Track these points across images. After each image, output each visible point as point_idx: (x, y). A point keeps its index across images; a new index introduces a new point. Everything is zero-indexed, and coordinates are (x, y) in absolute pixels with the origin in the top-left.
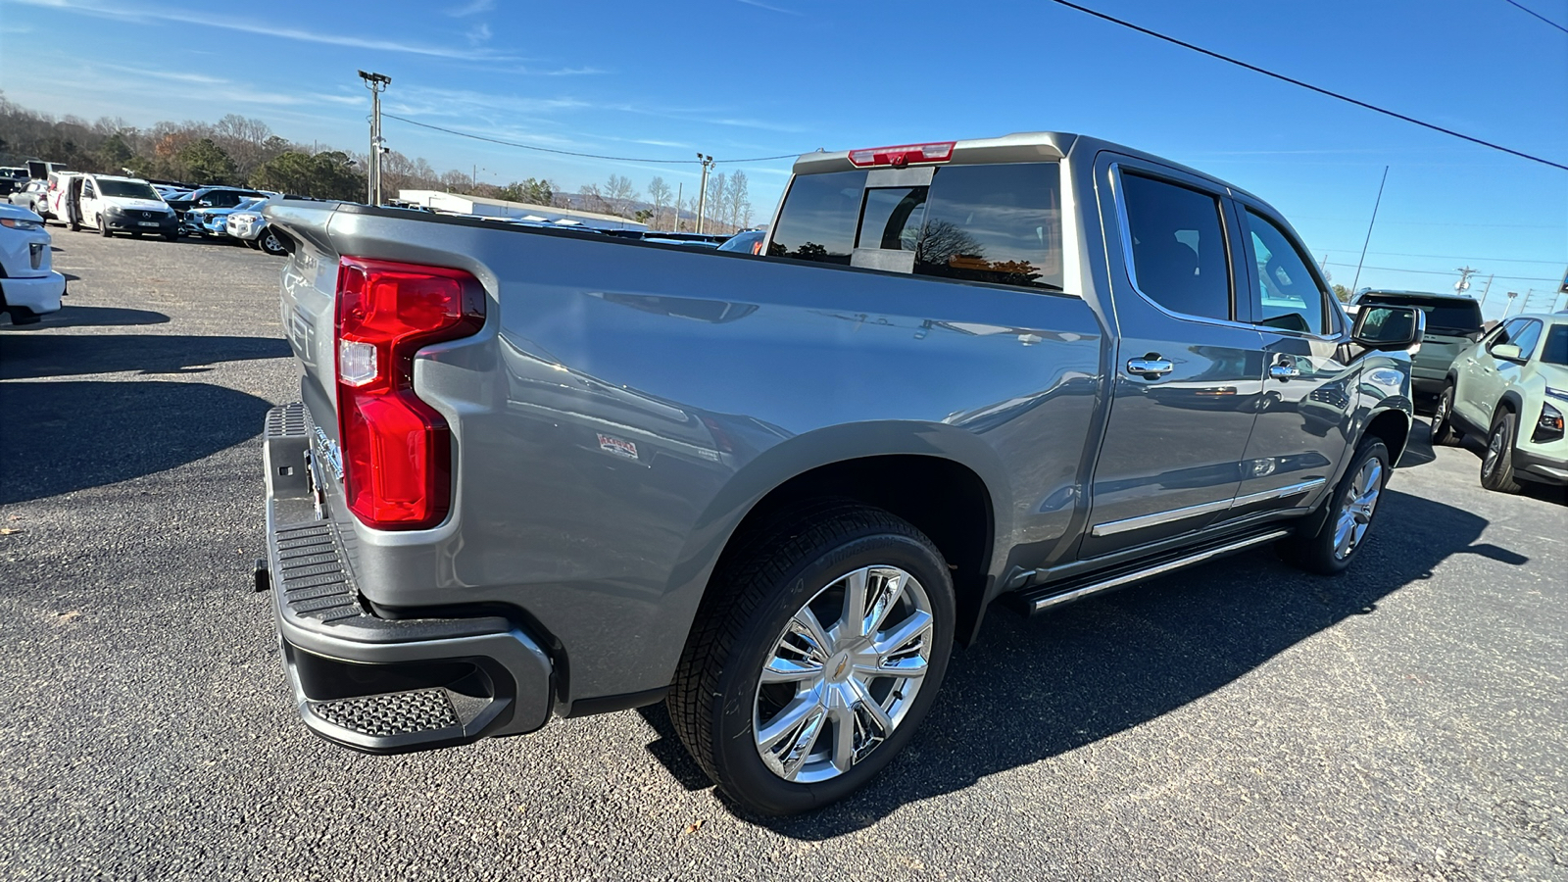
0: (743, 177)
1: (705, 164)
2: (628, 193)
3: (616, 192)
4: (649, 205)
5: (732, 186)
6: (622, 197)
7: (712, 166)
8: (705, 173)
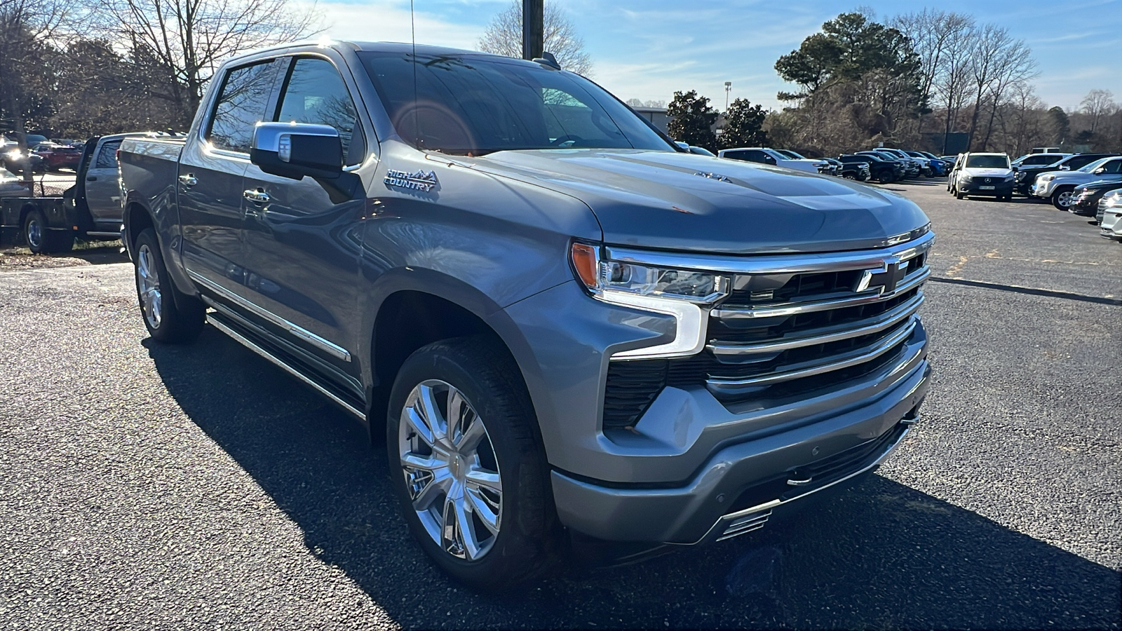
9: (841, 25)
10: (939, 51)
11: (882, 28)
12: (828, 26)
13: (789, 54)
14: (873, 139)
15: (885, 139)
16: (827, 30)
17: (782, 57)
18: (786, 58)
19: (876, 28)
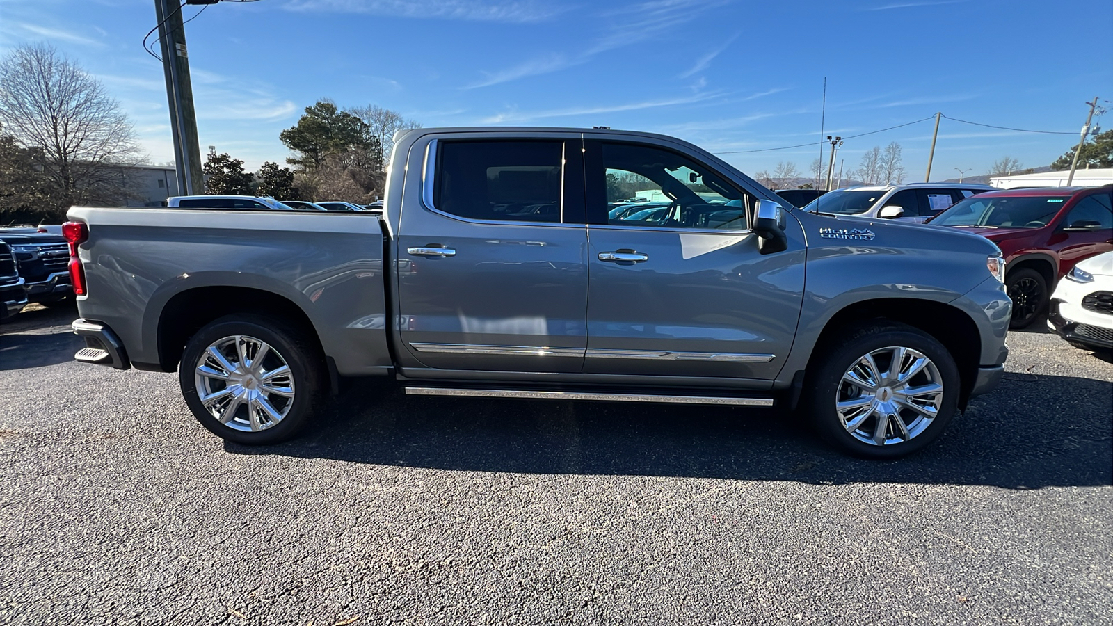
0: (897, 147)
1: (834, 143)
2: (793, 174)
3: (783, 174)
4: (810, 180)
5: (886, 156)
6: (788, 177)
7: (840, 144)
8: (833, 150)
9: (319, 110)
10: (383, 135)
11: (349, 115)
12: (308, 110)
13: (290, 129)
14: (371, 193)
15: (378, 194)
16: (309, 113)
17: (284, 131)
18: (288, 132)
19: (346, 115)
